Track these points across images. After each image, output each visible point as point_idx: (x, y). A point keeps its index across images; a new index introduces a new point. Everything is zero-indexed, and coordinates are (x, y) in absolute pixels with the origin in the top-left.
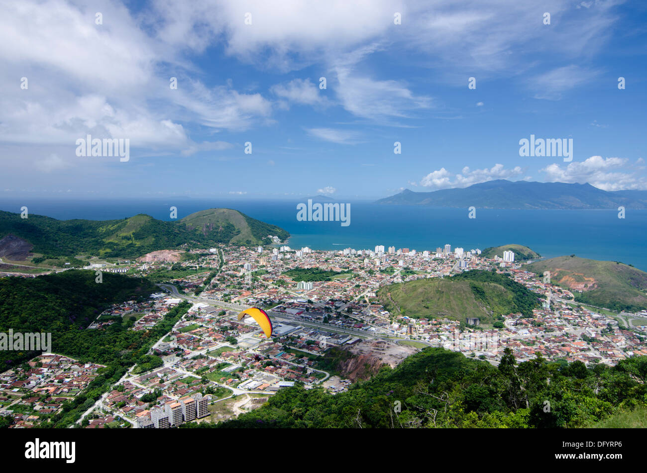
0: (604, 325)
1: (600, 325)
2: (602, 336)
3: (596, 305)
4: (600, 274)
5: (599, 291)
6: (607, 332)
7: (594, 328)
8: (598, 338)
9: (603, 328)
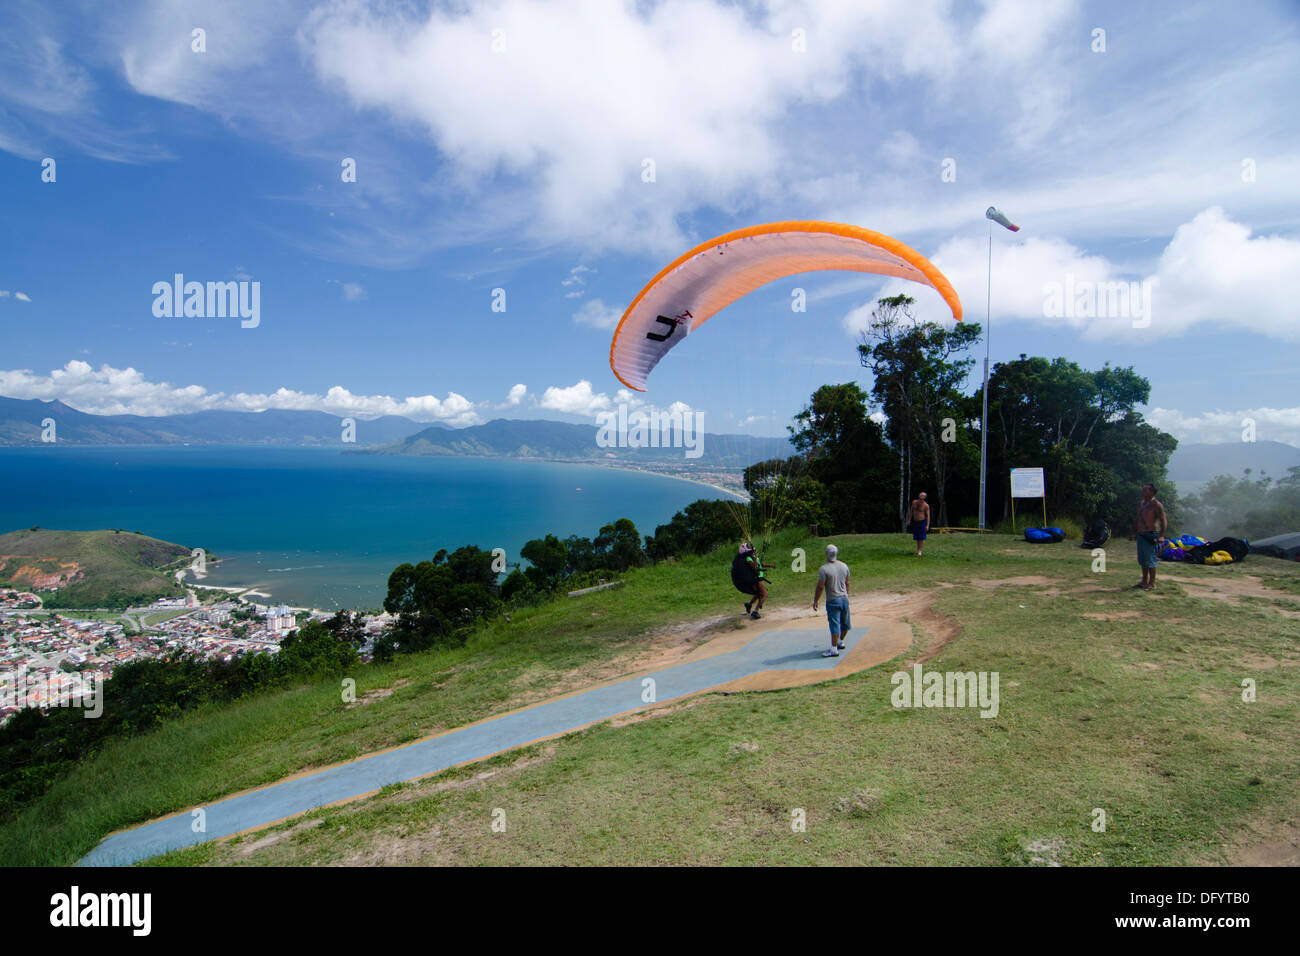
0: (101, 636)
1: (93, 639)
2: (98, 655)
3: (85, 606)
4: (88, 553)
5: (88, 583)
6: (106, 647)
7: (83, 646)
8: (91, 662)
9: (98, 642)
